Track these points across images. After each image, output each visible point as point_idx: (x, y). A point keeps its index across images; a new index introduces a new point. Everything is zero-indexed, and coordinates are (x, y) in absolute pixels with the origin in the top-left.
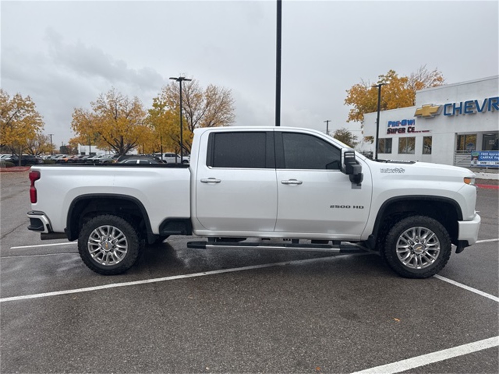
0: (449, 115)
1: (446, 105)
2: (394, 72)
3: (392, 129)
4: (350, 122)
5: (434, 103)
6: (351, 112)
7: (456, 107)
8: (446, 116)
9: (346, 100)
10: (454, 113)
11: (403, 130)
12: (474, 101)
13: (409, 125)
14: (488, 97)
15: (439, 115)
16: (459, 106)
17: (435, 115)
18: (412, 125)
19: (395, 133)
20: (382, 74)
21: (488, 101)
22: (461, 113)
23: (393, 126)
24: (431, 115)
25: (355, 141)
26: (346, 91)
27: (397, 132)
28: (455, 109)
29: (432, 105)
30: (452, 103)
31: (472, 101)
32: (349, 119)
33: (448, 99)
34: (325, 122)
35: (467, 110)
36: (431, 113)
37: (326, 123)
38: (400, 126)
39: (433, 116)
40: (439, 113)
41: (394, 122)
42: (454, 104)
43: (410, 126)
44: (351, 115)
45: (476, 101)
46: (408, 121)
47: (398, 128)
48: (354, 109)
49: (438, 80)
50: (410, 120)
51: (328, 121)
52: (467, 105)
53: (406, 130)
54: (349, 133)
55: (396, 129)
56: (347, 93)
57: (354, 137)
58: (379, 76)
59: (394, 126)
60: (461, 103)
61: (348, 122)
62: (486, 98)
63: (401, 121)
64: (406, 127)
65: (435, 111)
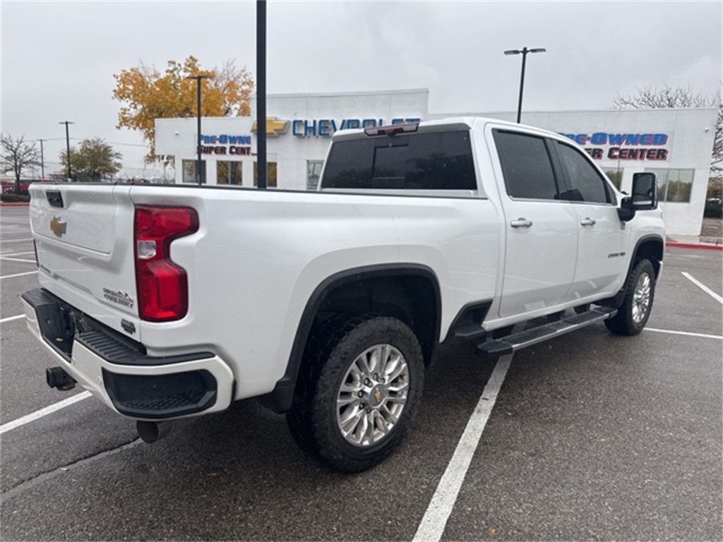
0: (299, 136)
1: (295, 122)
2: (195, 60)
3: (205, 148)
4: (122, 128)
5: (278, 116)
6: (121, 112)
7: (308, 125)
8: (295, 137)
9: (115, 91)
10: (306, 134)
11: (223, 151)
12: (330, 121)
13: (231, 142)
14: (347, 119)
15: (284, 134)
16: (312, 125)
17: (280, 134)
18: (235, 143)
19: (210, 153)
20: (173, 60)
21: (346, 123)
22: (314, 134)
23: (205, 142)
24: (274, 132)
25: (118, 161)
26: (114, 76)
27: (213, 153)
28: (306, 128)
29: (276, 119)
30: (304, 119)
31: (328, 121)
32: (121, 124)
33: (295, 114)
34: (62, 123)
35: (322, 132)
36: (276, 130)
37: (65, 125)
38: (218, 144)
39: (277, 135)
40: (285, 131)
41: (208, 137)
42: (306, 122)
43: (233, 145)
44: (123, 118)
45: (333, 122)
46: (230, 137)
47: (214, 146)
48: (128, 107)
49: (248, 84)
50: (232, 136)
51: (67, 123)
52: (322, 125)
53: (228, 151)
54: (108, 147)
55: (211, 149)
56: (115, 80)
57: (117, 154)
58: (169, 62)
59: (208, 142)
60: (315, 122)
61: (119, 128)
62: (344, 118)
63: (218, 137)
64: (228, 146)
65: (281, 127)
